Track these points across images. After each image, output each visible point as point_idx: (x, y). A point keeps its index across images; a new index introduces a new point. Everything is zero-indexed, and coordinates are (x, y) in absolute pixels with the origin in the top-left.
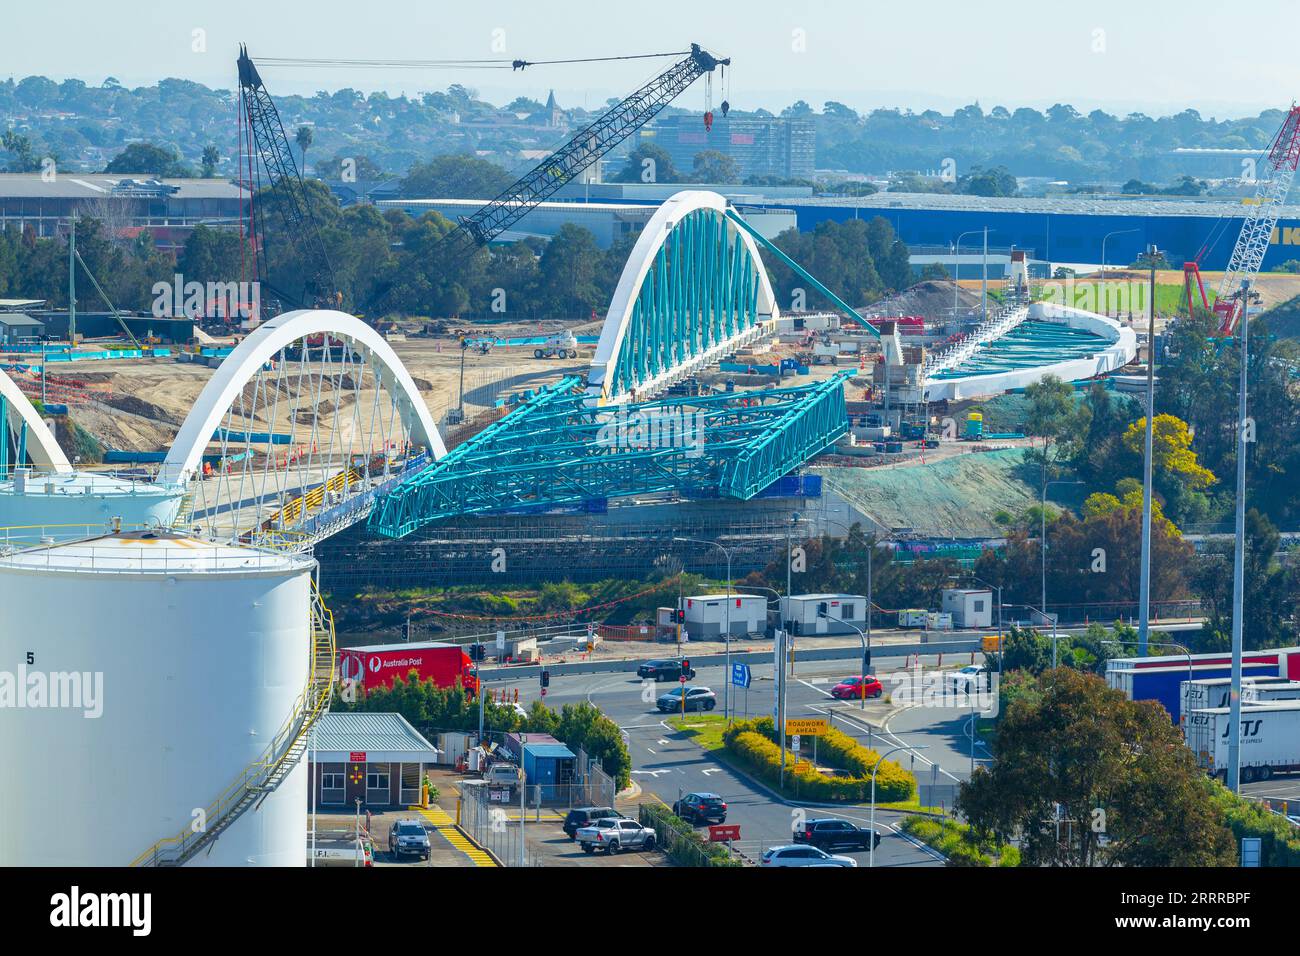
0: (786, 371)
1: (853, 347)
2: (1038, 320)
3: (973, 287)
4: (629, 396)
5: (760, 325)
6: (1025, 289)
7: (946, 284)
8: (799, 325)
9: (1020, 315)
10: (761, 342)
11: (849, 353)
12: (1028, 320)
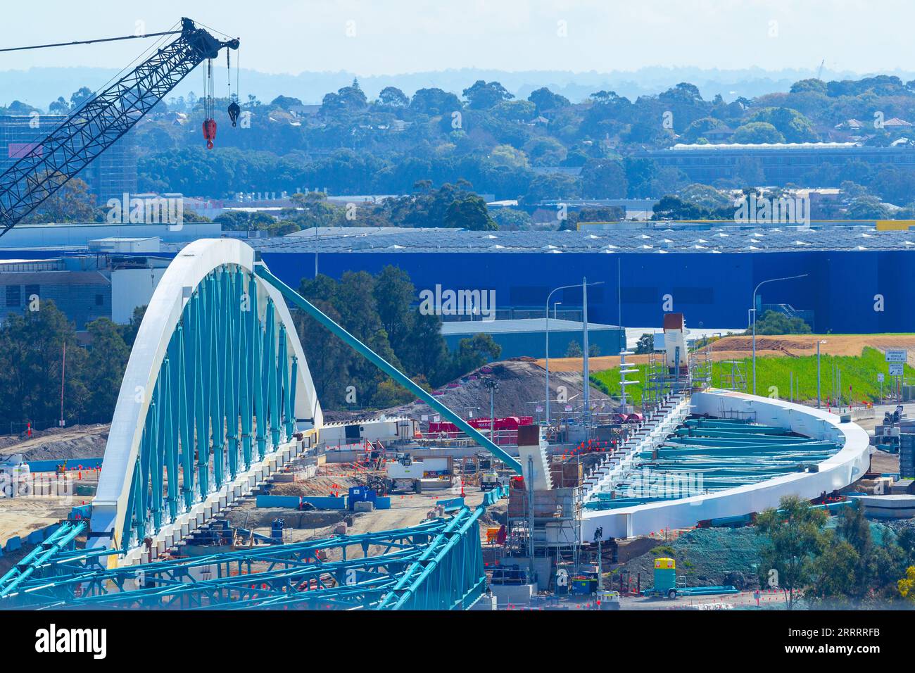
0: (357, 504)
1: (441, 464)
2: (707, 416)
4: (143, 550)
5: (299, 437)
6: (684, 370)
7: (524, 365)
8: (353, 434)
9: (681, 408)
10: (303, 462)
11: (436, 474)
12: (695, 416)
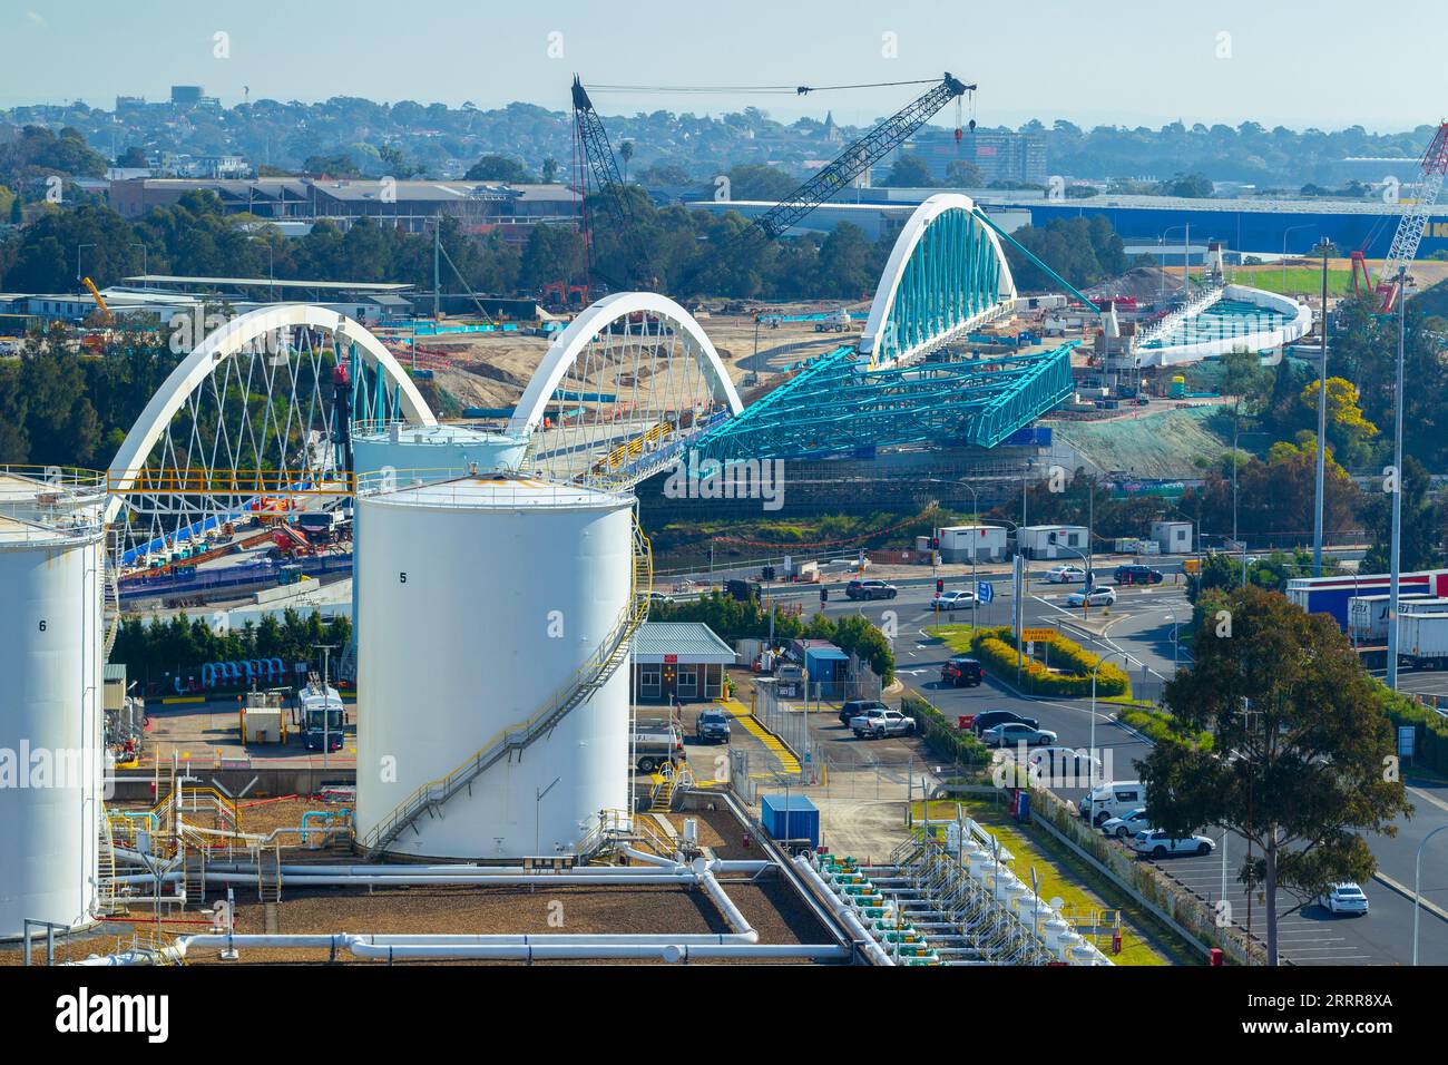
0: (1023, 342)
1: (1078, 322)
2: (1230, 300)
3: (1178, 272)
4: (893, 362)
5: (1001, 304)
6: (1219, 274)
7: (1154, 270)
8: (1033, 304)
9: (1216, 295)
10: (1002, 318)
11: (1075, 327)
12: (1223, 299)
